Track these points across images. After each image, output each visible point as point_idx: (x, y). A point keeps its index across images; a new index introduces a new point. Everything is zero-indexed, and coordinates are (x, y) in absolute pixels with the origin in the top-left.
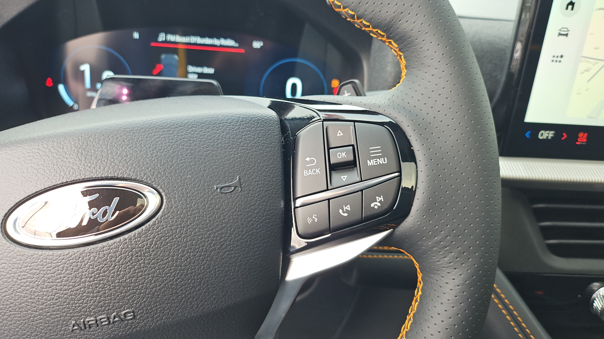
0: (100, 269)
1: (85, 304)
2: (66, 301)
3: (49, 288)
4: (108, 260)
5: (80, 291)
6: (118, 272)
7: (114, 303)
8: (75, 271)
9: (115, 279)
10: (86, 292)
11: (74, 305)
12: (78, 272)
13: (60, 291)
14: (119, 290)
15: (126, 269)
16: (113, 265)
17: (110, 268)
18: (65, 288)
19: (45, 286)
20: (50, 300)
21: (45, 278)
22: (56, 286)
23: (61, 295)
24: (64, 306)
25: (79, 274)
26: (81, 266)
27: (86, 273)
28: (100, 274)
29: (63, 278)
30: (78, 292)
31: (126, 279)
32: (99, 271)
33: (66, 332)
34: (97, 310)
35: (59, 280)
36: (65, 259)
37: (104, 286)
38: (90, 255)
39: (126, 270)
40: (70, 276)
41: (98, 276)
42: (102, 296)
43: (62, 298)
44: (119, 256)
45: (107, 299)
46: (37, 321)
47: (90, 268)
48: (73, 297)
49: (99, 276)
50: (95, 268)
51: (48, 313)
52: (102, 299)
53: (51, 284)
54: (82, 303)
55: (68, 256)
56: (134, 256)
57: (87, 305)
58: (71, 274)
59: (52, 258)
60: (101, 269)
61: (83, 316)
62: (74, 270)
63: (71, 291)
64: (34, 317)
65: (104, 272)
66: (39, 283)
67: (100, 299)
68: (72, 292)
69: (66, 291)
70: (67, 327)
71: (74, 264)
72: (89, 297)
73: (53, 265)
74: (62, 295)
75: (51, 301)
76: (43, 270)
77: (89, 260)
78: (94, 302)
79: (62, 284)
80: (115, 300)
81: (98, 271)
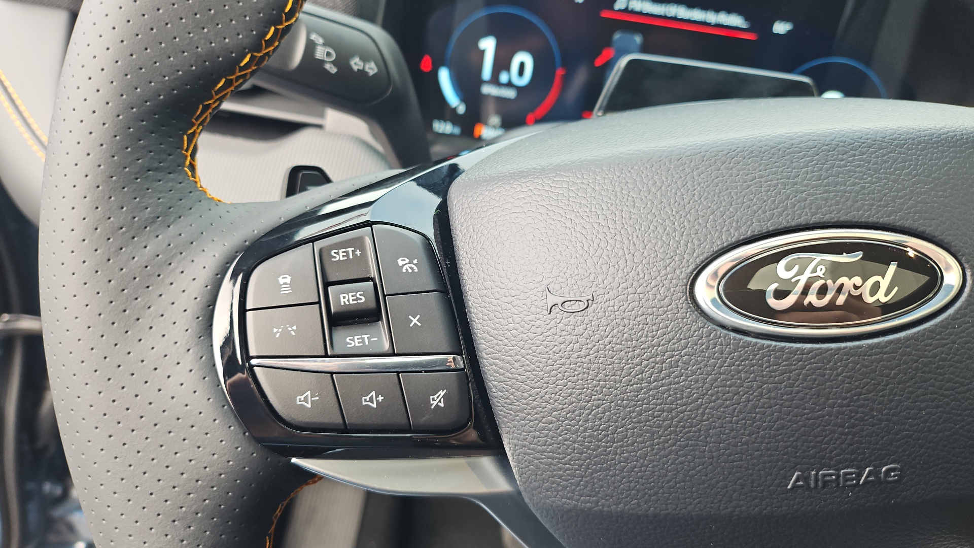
0: (861, 385)
1: (824, 444)
2: (794, 434)
3: (767, 408)
4: (878, 372)
5: (822, 420)
6: (890, 395)
7: (874, 449)
8: (818, 385)
9: (884, 408)
10: (831, 424)
11: (805, 444)
12: (823, 387)
13: (786, 416)
14: (887, 428)
15: (904, 392)
16: (884, 383)
17: (879, 387)
18: (797, 412)
19: (760, 404)
20: (766, 429)
21: (764, 389)
22: (780, 405)
23: (786, 423)
24: (789, 443)
25: (825, 389)
26: (831, 376)
27: (836, 389)
28: (860, 395)
29: (795, 395)
30: (818, 422)
31: (902, 410)
32: (860, 390)
33: (779, 489)
34: (843, 457)
35: (788, 396)
36: (803, 360)
37: (864, 417)
38: (848, 360)
39: (904, 394)
40: (808, 391)
41: (856, 399)
42: (857, 435)
43: (788, 428)
44: (897, 367)
45: (864, 441)
46: (733, 461)
47: (846, 382)
48: (807, 429)
49: (858, 399)
50: (853, 384)
51: (758, 451)
52: (856, 440)
53: (772, 401)
54: (821, 441)
55: (809, 356)
56: (920, 371)
57: (829, 447)
58: (811, 388)
59: (781, 356)
60: (864, 387)
61: (816, 466)
62: (816, 382)
63: (807, 419)
64: (730, 455)
65: (869, 392)
66: (751, 397)
67: (852, 439)
68: (807, 421)
69: (797, 416)
70: (783, 480)
71: (818, 371)
72: (835, 433)
73: (781, 368)
74: (790, 423)
75: (766, 431)
76: (761, 375)
77: (846, 367)
78: (842, 443)
79: (791, 404)
80: (877, 444)
81: (857, 390)
